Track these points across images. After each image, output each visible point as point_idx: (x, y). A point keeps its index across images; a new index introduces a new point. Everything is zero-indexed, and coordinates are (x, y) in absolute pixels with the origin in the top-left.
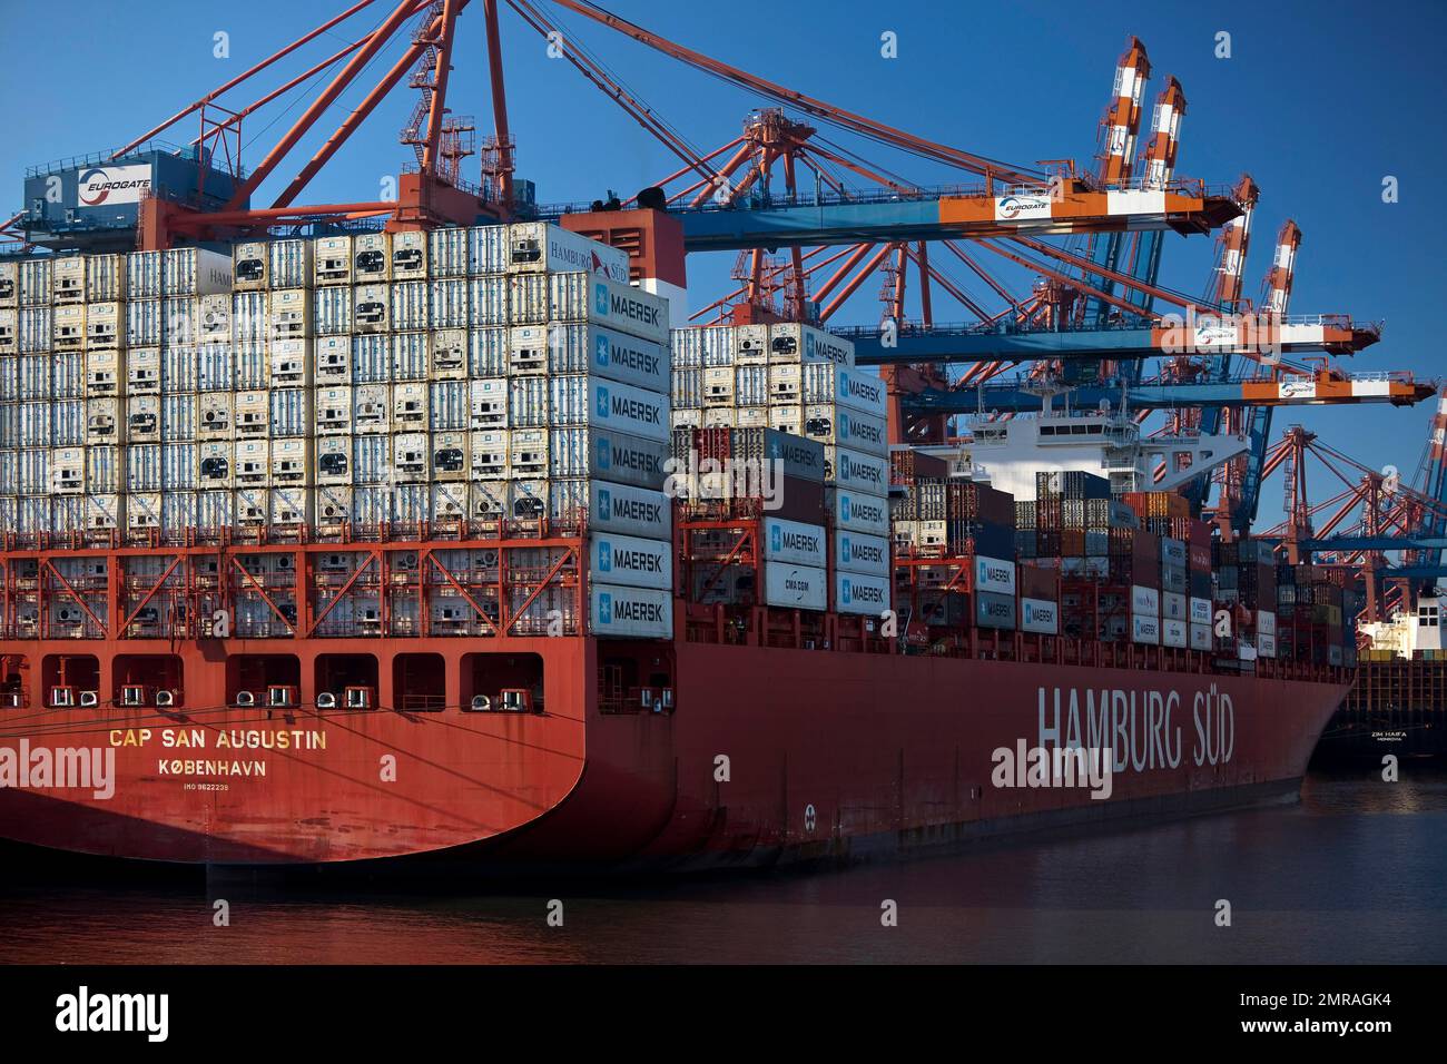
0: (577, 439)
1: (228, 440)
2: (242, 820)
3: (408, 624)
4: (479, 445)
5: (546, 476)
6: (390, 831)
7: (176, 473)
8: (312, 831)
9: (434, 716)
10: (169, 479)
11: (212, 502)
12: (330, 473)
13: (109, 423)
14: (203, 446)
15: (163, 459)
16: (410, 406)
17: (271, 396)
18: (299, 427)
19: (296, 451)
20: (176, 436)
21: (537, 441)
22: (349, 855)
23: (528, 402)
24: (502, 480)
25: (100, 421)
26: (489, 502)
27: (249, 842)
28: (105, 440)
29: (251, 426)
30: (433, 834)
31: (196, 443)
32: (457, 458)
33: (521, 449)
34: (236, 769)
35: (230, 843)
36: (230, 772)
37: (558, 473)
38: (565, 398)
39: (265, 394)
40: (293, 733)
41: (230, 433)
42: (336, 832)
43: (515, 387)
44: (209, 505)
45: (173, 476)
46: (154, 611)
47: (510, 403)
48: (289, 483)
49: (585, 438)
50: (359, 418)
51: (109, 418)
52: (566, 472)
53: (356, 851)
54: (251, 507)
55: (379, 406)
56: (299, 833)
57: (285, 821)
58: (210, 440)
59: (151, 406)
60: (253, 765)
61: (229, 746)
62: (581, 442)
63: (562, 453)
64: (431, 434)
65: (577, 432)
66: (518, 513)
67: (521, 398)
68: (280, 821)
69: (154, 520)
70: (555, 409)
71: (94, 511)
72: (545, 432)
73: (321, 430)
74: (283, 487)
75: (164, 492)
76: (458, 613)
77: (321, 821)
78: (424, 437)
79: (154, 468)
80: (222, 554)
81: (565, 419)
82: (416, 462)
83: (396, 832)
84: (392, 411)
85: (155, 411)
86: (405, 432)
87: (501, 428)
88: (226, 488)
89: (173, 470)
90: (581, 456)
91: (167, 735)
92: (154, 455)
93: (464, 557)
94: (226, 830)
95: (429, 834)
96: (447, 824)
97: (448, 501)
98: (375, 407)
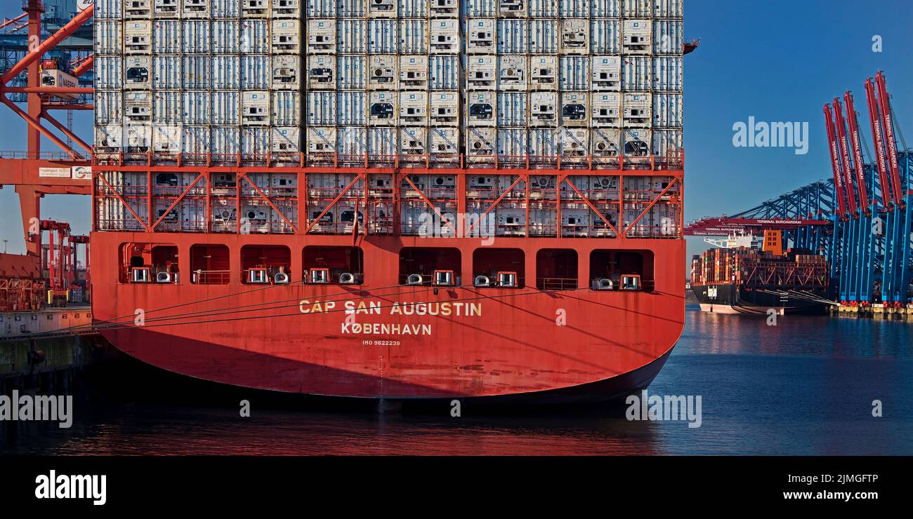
0: (674, 101)
1: (394, 90)
2: (410, 367)
3: (540, 228)
4: (598, 102)
5: (650, 126)
6: (532, 374)
7: (349, 113)
8: (468, 374)
9: (569, 292)
10: (344, 117)
11: (379, 136)
12: (478, 118)
13: (292, 74)
14: (372, 93)
15: (338, 102)
16: (543, 72)
17: (429, 59)
18: (453, 83)
19: (452, 101)
20: (349, 86)
21: (644, 102)
22: (498, 390)
23: (636, 74)
24: (615, 128)
25: (283, 71)
26: (605, 142)
27: (417, 383)
28: (288, 86)
29: (412, 80)
30: (566, 376)
31: (366, 91)
32: (580, 111)
33: (631, 106)
34: (407, 330)
35: (400, 383)
36: (401, 332)
37: (659, 124)
38: (665, 72)
39: (425, 58)
40: (455, 304)
41: (396, 85)
42: (488, 375)
43: (627, 63)
44: (377, 138)
45: (346, 115)
46: (330, 214)
47: (622, 73)
48: (444, 124)
49: (680, 101)
50: (502, 79)
51: (292, 70)
52: (665, 124)
53: (504, 388)
54: (413, 140)
55: (519, 71)
56: (458, 376)
57: (446, 367)
58: (378, 90)
59: (329, 63)
60: (421, 327)
61: (401, 313)
62: (677, 104)
63: (662, 111)
64: (560, 93)
65: (674, 96)
66: (627, 151)
67: (631, 70)
68: (442, 367)
69: (330, 147)
70: (657, 80)
71: (277, 139)
72: (650, 95)
73: (472, 86)
74: (439, 127)
75: (339, 127)
76: (579, 220)
77: (475, 368)
78: (555, 95)
79: (330, 109)
80: (396, 174)
81: (665, 87)
82: (548, 112)
83: (537, 374)
84: (529, 75)
85: (332, 67)
86: (539, 91)
87: (616, 91)
88: (392, 126)
89: (346, 111)
90: (677, 113)
91: (349, 305)
92: (331, 99)
93: (585, 181)
94: (397, 374)
95: (562, 376)
96: (577, 369)
97: (573, 141)
98: (515, 72)
